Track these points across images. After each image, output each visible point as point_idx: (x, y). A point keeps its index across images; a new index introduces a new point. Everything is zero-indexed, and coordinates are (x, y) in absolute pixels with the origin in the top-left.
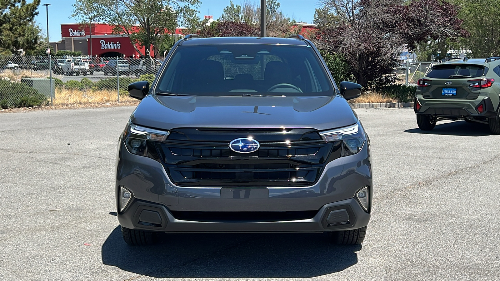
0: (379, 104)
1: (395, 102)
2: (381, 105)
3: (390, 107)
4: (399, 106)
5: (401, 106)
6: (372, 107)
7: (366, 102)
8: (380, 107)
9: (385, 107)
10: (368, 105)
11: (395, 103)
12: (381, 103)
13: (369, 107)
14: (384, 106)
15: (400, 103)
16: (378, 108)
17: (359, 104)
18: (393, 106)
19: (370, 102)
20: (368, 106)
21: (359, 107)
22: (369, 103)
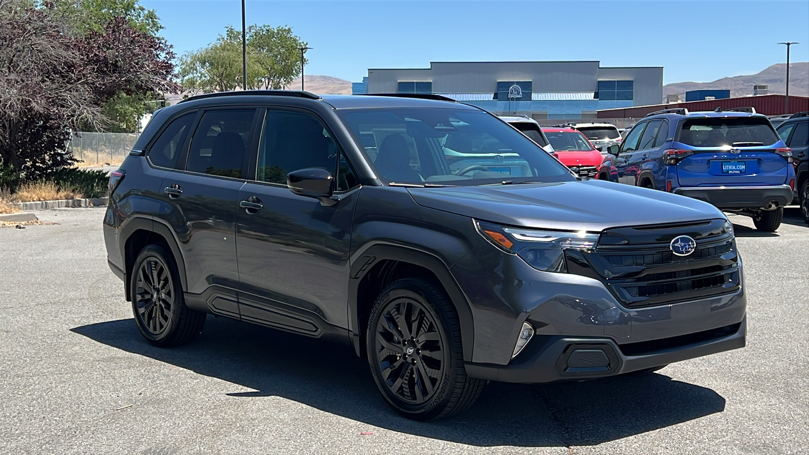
0: (57, 201)
1: (79, 197)
2: (60, 203)
3: (74, 206)
4: (87, 205)
5: (89, 204)
6: (46, 207)
7: (35, 200)
8: (59, 207)
9: (66, 207)
10: (39, 204)
11: (80, 200)
12: (60, 201)
13: (42, 208)
14: (65, 205)
15: (87, 199)
16: (56, 208)
17: (26, 204)
18: (78, 204)
19: (42, 199)
20: (40, 206)
21: (26, 209)
22: (40, 200)
